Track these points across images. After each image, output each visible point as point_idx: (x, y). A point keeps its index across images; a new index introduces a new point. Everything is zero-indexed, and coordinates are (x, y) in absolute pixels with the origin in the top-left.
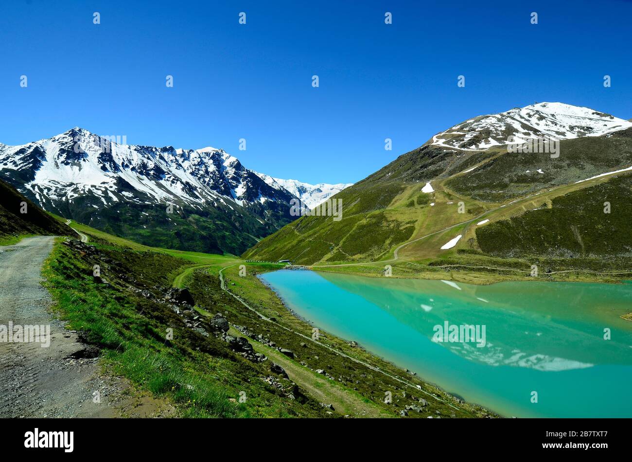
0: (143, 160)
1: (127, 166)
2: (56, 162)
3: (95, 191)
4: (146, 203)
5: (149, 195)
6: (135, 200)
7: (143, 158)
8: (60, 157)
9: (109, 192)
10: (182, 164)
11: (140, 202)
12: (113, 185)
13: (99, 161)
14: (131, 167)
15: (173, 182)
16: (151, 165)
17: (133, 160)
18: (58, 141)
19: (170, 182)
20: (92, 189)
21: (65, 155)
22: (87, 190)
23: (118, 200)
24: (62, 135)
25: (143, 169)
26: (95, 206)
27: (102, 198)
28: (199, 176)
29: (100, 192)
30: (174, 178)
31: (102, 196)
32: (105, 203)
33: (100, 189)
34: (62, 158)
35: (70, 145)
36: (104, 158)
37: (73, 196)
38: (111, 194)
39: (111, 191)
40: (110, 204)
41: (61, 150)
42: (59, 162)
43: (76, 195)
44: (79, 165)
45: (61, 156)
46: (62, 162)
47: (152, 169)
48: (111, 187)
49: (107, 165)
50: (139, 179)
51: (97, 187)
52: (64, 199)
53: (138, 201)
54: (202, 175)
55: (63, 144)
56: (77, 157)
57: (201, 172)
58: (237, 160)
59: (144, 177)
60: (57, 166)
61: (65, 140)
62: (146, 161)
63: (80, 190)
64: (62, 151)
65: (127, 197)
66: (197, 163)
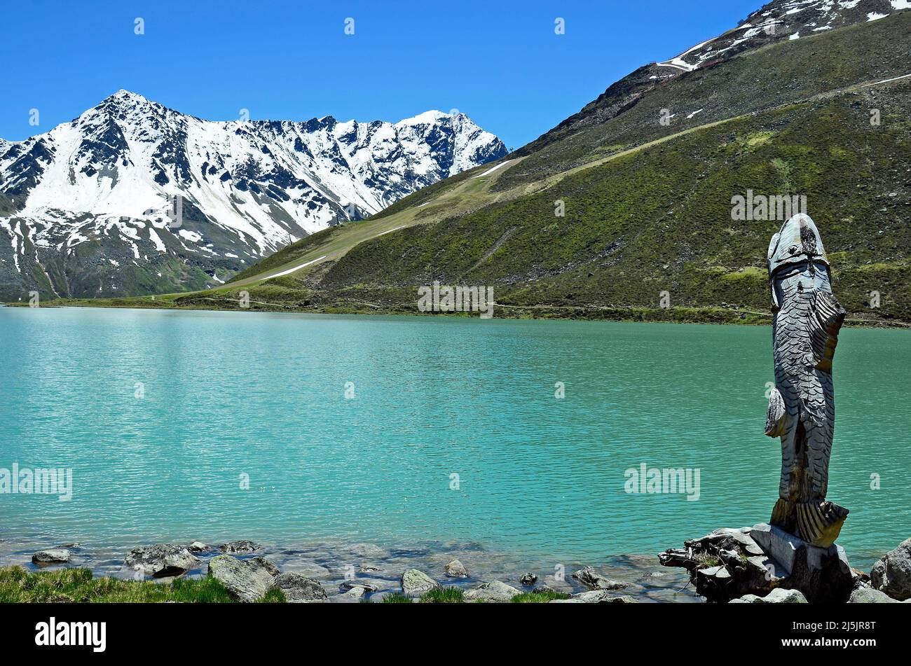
0: (251, 156)
1: (213, 171)
2: (72, 170)
3: (125, 229)
4: (229, 255)
5: (242, 238)
6: (204, 249)
7: (252, 151)
8: (80, 159)
9: (151, 230)
10: (350, 161)
11: (215, 253)
12: (163, 216)
13: (154, 162)
14: (222, 172)
15: (312, 206)
16: (266, 165)
17: (228, 156)
18: (83, 125)
19: (306, 207)
20: (119, 225)
21: (89, 154)
22: (109, 227)
23: (164, 250)
24: (92, 111)
25: (247, 176)
26: (113, 262)
27: (134, 245)
28: (388, 188)
29: (133, 233)
30: (316, 194)
31: (135, 241)
32: (137, 256)
33: (136, 227)
34: (84, 162)
35: (102, 131)
36: (165, 155)
37: (78, 240)
38: (154, 237)
39: (157, 230)
40: (146, 257)
41: (85, 142)
42: (77, 169)
43: (83, 239)
44: (114, 175)
45: (84, 155)
46: (83, 170)
47: (268, 177)
48: (159, 220)
49: (170, 170)
50: (235, 200)
51: (131, 222)
52: (60, 245)
53: (210, 251)
54: (395, 185)
55: (91, 131)
56: (113, 157)
57: (395, 179)
58: (496, 141)
59: (246, 195)
60: (72, 178)
61: (96, 122)
62: (258, 155)
63: (97, 227)
64: (87, 145)
65: (188, 243)
66: (385, 156)
